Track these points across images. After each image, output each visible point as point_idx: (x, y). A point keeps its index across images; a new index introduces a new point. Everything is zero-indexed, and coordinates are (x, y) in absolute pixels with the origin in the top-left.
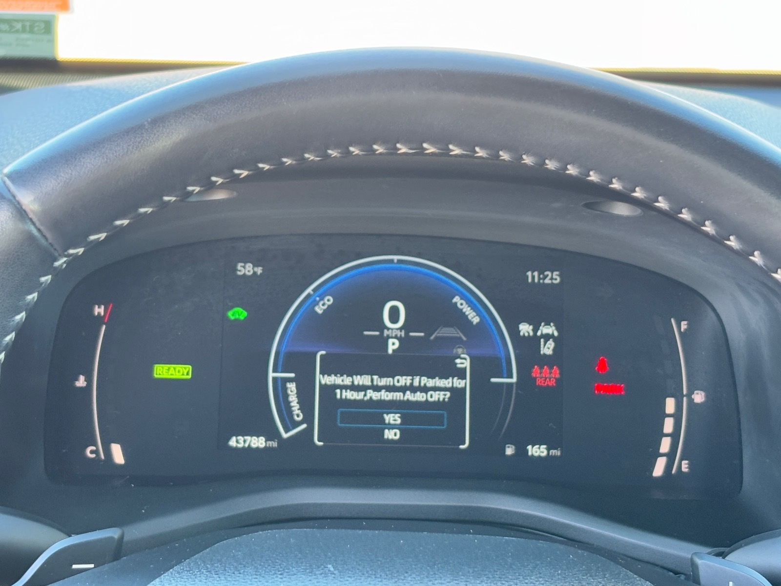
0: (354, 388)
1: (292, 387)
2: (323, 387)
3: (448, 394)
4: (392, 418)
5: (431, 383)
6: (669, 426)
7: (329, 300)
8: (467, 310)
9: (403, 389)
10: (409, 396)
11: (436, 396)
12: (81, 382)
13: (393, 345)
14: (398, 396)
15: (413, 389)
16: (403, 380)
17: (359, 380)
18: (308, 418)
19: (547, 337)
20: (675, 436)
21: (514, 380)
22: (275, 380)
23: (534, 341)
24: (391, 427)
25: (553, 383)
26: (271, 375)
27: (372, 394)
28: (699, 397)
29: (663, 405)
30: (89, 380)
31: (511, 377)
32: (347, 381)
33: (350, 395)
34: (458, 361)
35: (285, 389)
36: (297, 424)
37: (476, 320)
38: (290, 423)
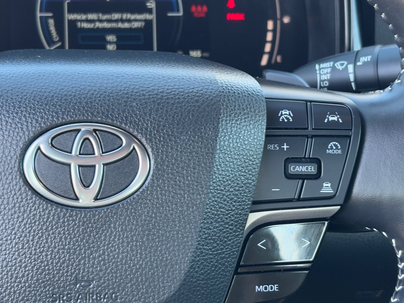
0: (87, 21)
1: (51, 22)
2: (70, 22)
3: (143, 24)
4: (111, 38)
5: (133, 17)
6: (269, 37)
9: (117, 21)
10: (120, 25)
11: (136, 25)
14: (114, 25)
15: (122, 21)
16: (116, 16)
17: (91, 16)
18: (62, 39)
20: (273, 42)
21: (181, 14)
22: (41, 17)
24: (110, 43)
25: (203, 15)
26: (39, 14)
27: (98, 25)
28: (286, 20)
29: (266, 25)
32: (84, 17)
33: (85, 25)
34: (148, 4)
35: (47, 23)
38: (50, 42)
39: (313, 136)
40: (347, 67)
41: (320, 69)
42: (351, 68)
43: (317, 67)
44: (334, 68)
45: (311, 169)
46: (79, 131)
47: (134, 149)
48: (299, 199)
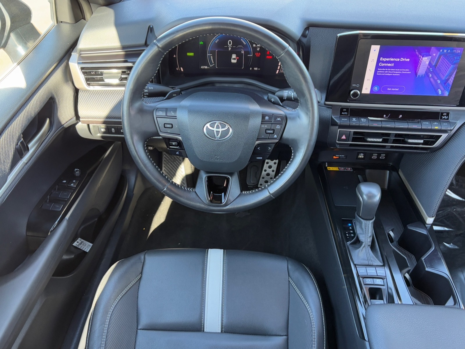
1: (212, 57)
7: (218, 40)
8: (243, 42)
12: (175, 56)
13: (230, 49)
18: (215, 63)
19: (258, 47)
23: (256, 48)
25: (259, 56)
26: (208, 55)
30: (176, 56)
31: (251, 55)
35: (210, 57)
36: (213, 64)
37: (245, 44)
38: (211, 64)
39: (273, 124)
40: (292, 93)
41: (285, 92)
42: (293, 94)
43: (284, 92)
44: (288, 93)
45: (272, 132)
46: (216, 123)
47: (229, 127)
48: (268, 138)
